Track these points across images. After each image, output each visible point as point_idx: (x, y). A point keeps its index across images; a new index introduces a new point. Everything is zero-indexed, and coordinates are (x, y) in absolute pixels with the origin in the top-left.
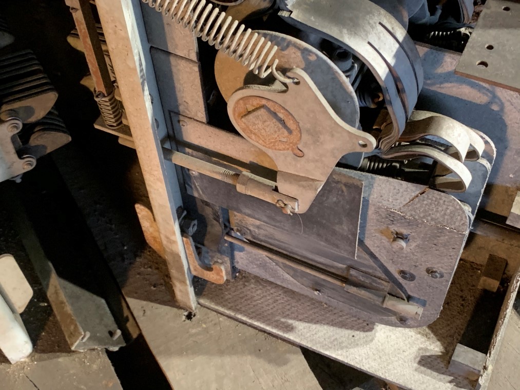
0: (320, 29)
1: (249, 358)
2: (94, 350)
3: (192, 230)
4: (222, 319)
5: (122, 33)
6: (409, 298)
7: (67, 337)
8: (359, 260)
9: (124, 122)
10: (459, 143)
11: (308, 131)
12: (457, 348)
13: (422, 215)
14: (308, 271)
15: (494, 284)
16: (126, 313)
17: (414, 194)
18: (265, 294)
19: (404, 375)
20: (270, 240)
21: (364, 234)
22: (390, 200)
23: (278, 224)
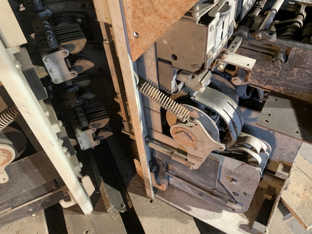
0: (205, 104)
1: (173, 220)
2: (115, 212)
3: (154, 170)
4: (163, 203)
5: (135, 104)
6: (236, 202)
7: (106, 206)
8: (218, 187)
9: (132, 131)
10: (257, 147)
11: (200, 141)
12: (254, 223)
13: (242, 173)
14: (197, 189)
15: (270, 197)
16: (128, 198)
17: (239, 165)
18: (180, 195)
19: (233, 232)
20: (183, 176)
21: (220, 177)
22: (230, 166)
23: (186, 171)
